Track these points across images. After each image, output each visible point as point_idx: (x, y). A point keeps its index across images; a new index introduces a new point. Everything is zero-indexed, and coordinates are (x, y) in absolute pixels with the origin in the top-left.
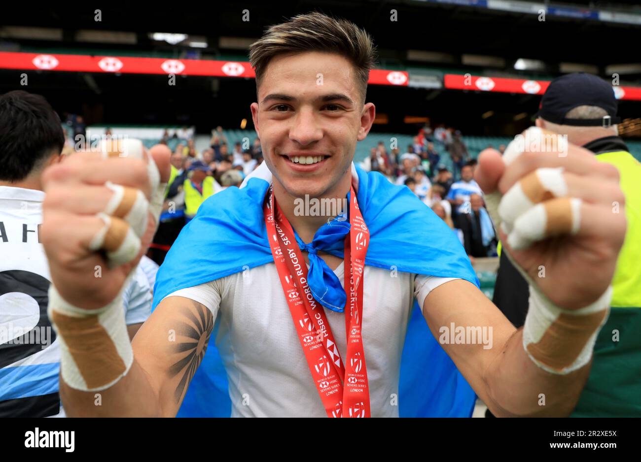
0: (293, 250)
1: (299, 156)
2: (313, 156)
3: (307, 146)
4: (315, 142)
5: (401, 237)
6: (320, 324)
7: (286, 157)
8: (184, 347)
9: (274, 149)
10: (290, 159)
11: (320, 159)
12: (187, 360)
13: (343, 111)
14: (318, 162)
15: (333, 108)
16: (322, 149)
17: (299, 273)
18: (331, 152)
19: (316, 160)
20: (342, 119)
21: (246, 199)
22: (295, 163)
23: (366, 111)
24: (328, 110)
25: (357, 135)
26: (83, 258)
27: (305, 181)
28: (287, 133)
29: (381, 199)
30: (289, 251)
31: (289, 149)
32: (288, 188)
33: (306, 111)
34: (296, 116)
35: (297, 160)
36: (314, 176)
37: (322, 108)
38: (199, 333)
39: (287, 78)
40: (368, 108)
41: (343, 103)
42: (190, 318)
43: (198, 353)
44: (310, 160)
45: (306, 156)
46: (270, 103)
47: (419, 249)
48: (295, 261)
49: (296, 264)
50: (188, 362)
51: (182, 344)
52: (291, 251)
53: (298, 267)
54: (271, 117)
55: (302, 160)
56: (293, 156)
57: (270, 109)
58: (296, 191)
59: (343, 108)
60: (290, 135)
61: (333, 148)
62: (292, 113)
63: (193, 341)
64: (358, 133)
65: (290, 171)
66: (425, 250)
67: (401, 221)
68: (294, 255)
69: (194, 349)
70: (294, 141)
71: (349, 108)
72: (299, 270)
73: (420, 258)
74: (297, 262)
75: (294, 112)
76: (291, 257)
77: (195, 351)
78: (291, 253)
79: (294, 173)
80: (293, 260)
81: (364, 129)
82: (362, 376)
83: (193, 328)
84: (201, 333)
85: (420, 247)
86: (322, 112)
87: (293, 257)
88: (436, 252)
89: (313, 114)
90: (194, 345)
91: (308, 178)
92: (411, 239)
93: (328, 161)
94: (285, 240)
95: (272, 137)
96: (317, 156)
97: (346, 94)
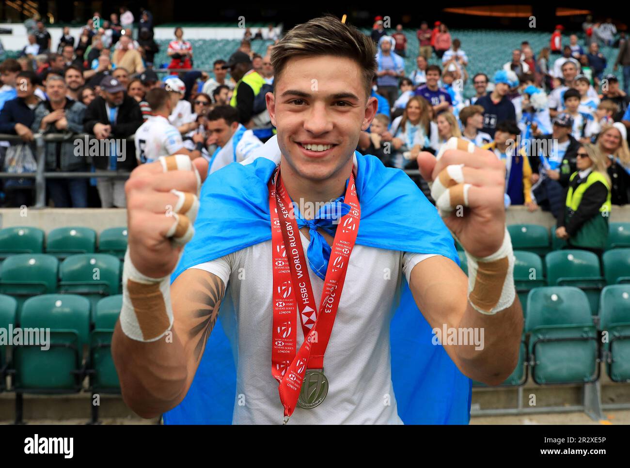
0: (290, 223)
1: (311, 144)
2: (324, 144)
3: (318, 136)
4: (325, 133)
5: (392, 219)
6: (302, 292)
7: (300, 144)
8: (202, 313)
9: (290, 137)
10: (303, 146)
11: (329, 147)
12: (203, 324)
13: (351, 107)
14: (327, 149)
15: (342, 104)
16: (331, 139)
17: (292, 245)
18: (338, 141)
19: (325, 148)
20: (349, 114)
21: (253, 178)
22: (307, 149)
23: (370, 105)
24: (338, 105)
25: (361, 126)
26: (161, 242)
27: (315, 166)
28: (302, 124)
29: (376, 184)
30: (287, 224)
31: (303, 137)
32: (300, 171)
33: (319, 106)
34: (310, 110)
35: (309, 147)
36: (323, 161)
37: (333, 104)
38: (214, 301)
39: (305, 77)
40: (371, 102)
41: (351, 100)
42: (207, 288)
43: (212, 320)
44: (321, 148)
45: (317, 144)
46: (288, 97)
47: (406, 230)
48: (291, 233)
49: (291, 236)
50: (204, 327)
51: (201, 310)
52: (288, 224)
53: (292, 239)
54: (289, 109)
55: (314, 148)
56: (307, 144)
57: (289, 102)
58: (307, 174)
59: (350, 104)
60: (305, 126)
61: (340, 138)
62: (307, 106)
63: (209, 308)
64: (362, 124)
65: (302, 156)
66: (412, 231)
67: (394, 204)
68: (290, 228)
69: (210, 315)
70: (309, 131)
71: (355, 104)
72: (293, 242)
73: (408, 238)
74: (292, 234)
75: (308, 106)
76: (288, 230)
77: (210, 317)
78: (288, 226)
79: (306, 158)
80: (289, 232)
81: (367, 120)
82: (301, 378)
83: (209, 297)
84: (216, 302)
85: (408, 228)
86: (333, 107)
87: (289, 229)
88: (422, 234)
89: (325, 109)
90: (211, 312)
91: (318, 163)
92: (399, 221)
93: (336, 149)
94: (285, 213)
95: (289, 127)
96: (327, 144)
97: (353, 92)
